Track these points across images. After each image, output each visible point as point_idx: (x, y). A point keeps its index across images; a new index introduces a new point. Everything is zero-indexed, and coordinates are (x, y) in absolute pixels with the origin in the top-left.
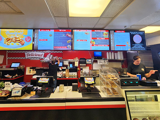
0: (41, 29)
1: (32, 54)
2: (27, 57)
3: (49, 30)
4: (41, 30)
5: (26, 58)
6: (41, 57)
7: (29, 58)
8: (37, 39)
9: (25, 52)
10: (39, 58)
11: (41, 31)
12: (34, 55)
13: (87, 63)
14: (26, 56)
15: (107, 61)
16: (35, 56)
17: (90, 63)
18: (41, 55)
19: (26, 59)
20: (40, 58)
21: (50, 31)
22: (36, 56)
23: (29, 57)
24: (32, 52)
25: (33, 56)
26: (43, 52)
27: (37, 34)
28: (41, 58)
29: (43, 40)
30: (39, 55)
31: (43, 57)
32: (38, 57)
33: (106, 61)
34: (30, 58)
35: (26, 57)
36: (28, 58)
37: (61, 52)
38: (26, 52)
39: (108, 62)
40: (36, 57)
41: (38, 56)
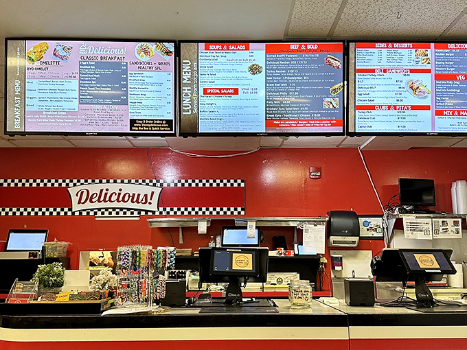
0: (209, 42)
1: (104, 192)
2: (82, 207)
3: (244, 47)
4: (211, 47)
5: (73, 213)
6: (147, 207)
7: (88, 213)
8: (195, 86)
9: (67, 185)
10: (136, 213)
11: (207, 48)
12: (114, 198)
13: (364, 232)
14: (75, 200)
15: (456, 223)
16: (118, 200)
17: (376, 235)
18: (146, 196)
19: (77, 214)
20: (139, 211)
21: (247, 49)
22: (123, 200)
23: (88, 205)
24: (101, 182)
25: (110, 200)
26: (154, 185)
27: (192, 66)
28: (147, 212)
29: (220, 89)
30: (134, 198)
31: (154, 207)
32: (129, 205)
33: (450, 221)
34: (92, 210)
35: (76, 207)
36: (84, 213)
37: (239, 185)
38: (75, 185)
39: (460, 227)
40: (122, 205)
41: (133, 202)
